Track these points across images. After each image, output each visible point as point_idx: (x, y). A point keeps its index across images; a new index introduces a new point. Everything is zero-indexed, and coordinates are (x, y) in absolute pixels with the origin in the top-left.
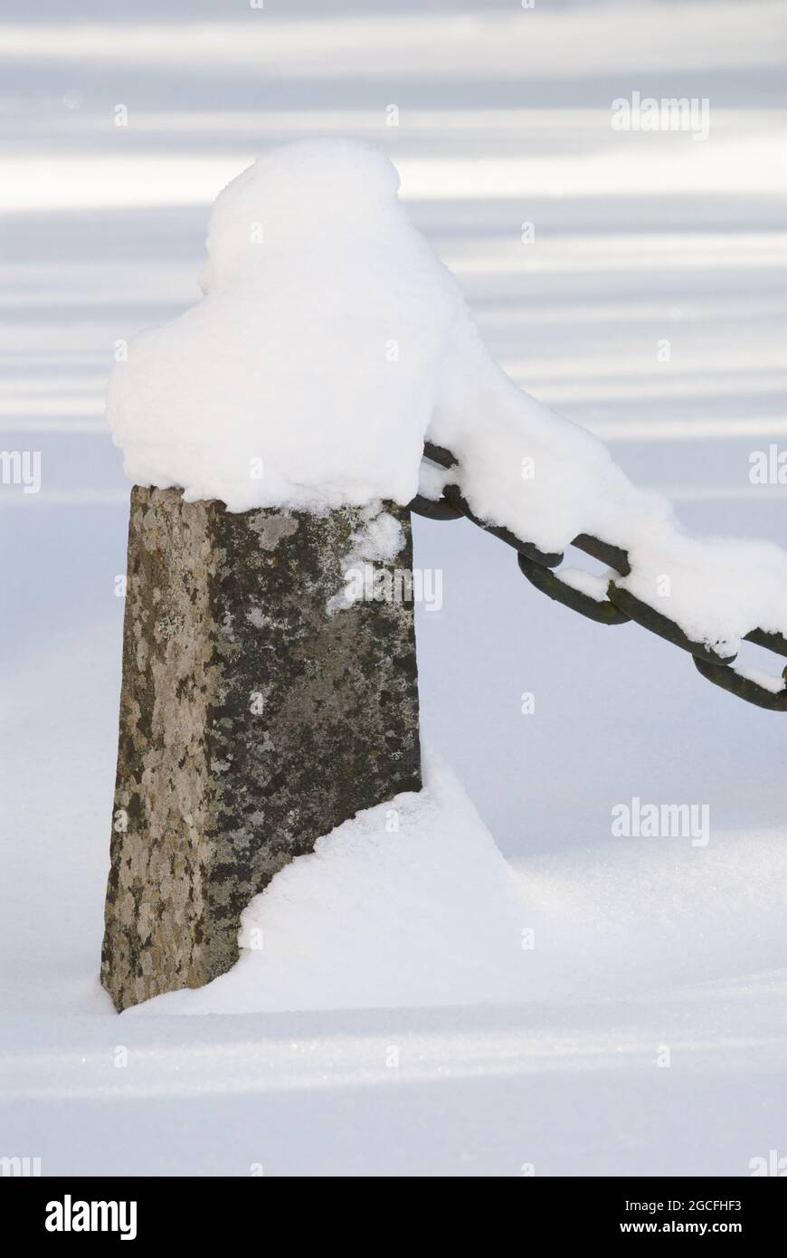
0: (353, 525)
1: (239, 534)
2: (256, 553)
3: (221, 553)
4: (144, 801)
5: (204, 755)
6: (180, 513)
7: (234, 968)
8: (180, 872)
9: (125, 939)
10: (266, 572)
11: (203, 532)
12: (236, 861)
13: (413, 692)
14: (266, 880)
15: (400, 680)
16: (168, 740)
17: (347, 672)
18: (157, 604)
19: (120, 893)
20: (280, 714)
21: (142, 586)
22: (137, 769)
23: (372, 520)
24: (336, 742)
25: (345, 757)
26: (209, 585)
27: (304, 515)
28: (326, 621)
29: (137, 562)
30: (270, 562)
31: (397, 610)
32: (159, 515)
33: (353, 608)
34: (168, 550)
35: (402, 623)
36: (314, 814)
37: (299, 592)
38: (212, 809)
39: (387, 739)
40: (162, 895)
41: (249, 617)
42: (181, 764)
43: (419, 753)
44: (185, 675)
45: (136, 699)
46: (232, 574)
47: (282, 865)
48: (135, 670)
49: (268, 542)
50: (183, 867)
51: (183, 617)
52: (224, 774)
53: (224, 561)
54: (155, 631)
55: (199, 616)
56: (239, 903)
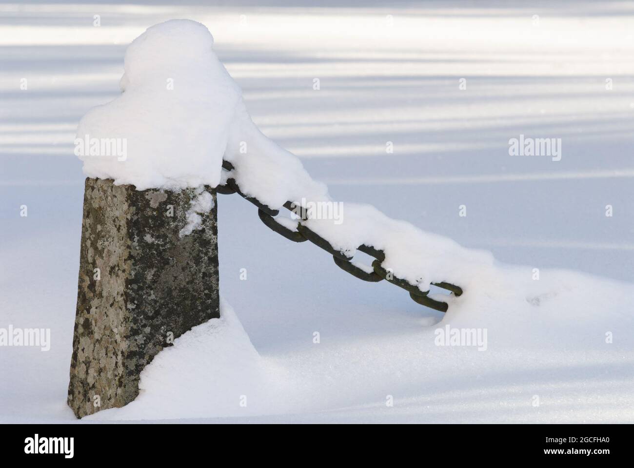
0: (191, 197)
1: (141, 200)
2: (148, 210)
3: (133, 209)
4: (91, 322)
5: (123, 301)
6: (112, 191)
7: (136, 398)
8: (110, 354)
9: (81, 384)
10: (153, 217)
11: (124, 199)
12: (138, 350)
13: (217, 273)
14: (151, 358)
15: (211, 267)
16: (105, 294)
17: (188, 264)
18: (99, 232)
19: (78, 364)
20: (158, 282)
21: (91, 224)
22: (88, 307)
23: (200, 194)
24: (182, 296)
25: (187, 302)
26: (127, 223)
27: (170, 192)
28: (179, 240)
29: (88, 213)
30: (155, 213)
31: (210, 235)
32: (100, 191)
33: (191, 234)
34: (105, 207)
35: (212, 241)
36: (172, 328)
37: (167, 227)
38: (127, 325)
39: (205, 294)
40: (101, 365)
41: (145, 238)
42: (112, 305)
43: (219, 300)
44: (114, 265)
45: (87, 275)
46: (138, 219)
47: (158, 352)
48: (87, 262)
49: (154, 204)
50: (112, 352)
51: (113, 238)
52: (133, 310)
53: (135, 212)
54: (98, 244)
55: (121, 238)
56: (139, 369)
